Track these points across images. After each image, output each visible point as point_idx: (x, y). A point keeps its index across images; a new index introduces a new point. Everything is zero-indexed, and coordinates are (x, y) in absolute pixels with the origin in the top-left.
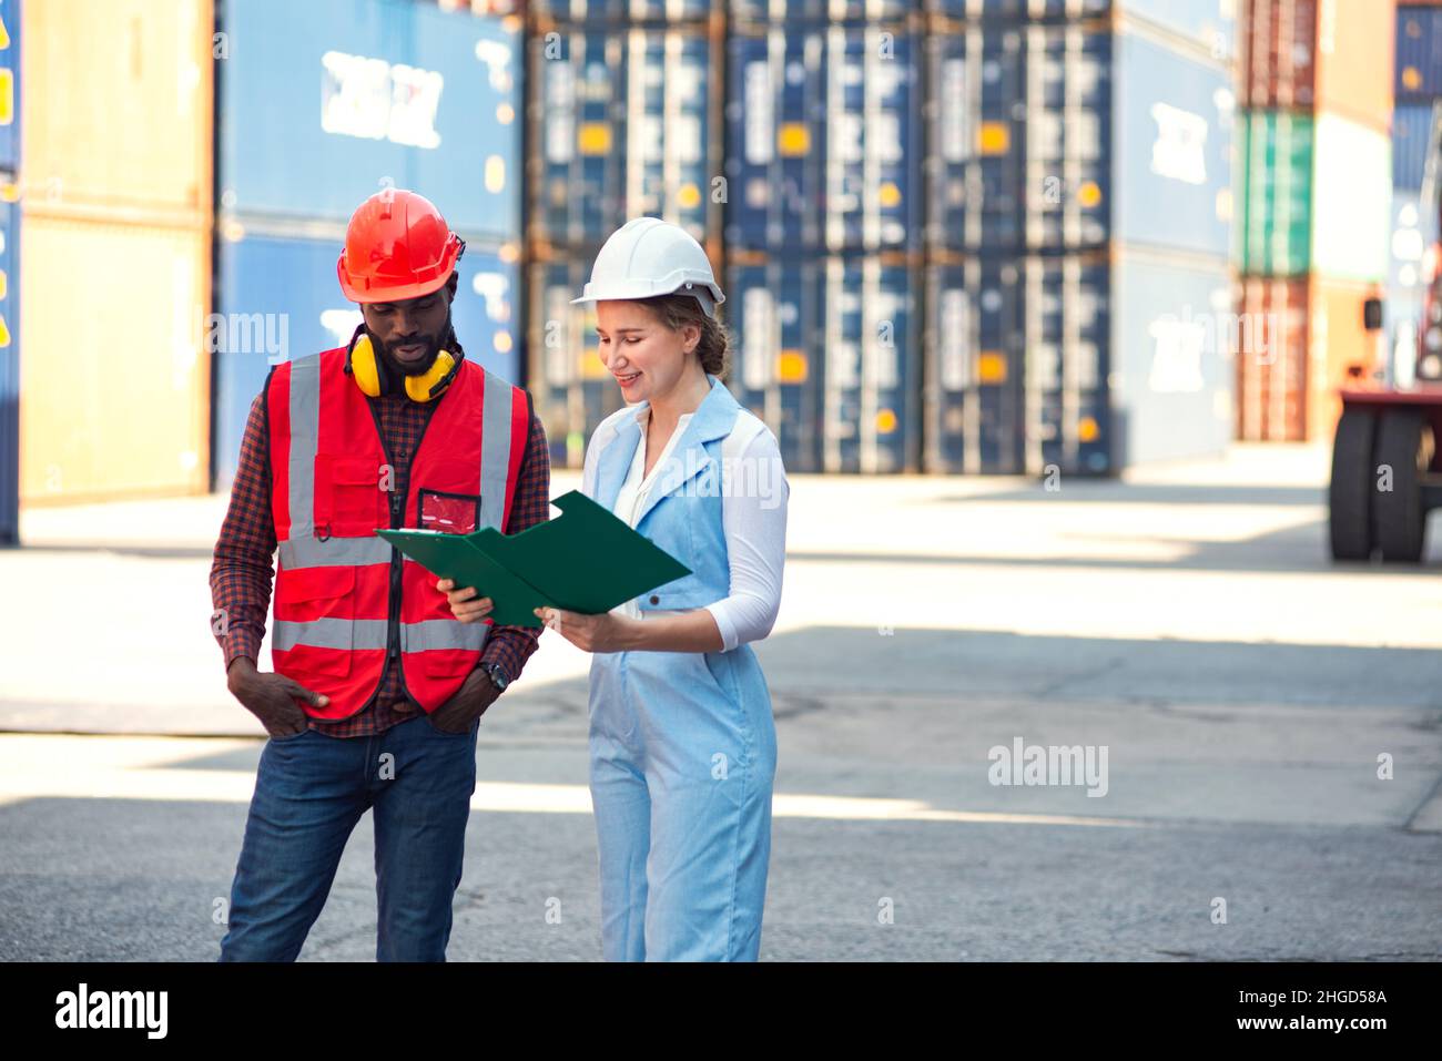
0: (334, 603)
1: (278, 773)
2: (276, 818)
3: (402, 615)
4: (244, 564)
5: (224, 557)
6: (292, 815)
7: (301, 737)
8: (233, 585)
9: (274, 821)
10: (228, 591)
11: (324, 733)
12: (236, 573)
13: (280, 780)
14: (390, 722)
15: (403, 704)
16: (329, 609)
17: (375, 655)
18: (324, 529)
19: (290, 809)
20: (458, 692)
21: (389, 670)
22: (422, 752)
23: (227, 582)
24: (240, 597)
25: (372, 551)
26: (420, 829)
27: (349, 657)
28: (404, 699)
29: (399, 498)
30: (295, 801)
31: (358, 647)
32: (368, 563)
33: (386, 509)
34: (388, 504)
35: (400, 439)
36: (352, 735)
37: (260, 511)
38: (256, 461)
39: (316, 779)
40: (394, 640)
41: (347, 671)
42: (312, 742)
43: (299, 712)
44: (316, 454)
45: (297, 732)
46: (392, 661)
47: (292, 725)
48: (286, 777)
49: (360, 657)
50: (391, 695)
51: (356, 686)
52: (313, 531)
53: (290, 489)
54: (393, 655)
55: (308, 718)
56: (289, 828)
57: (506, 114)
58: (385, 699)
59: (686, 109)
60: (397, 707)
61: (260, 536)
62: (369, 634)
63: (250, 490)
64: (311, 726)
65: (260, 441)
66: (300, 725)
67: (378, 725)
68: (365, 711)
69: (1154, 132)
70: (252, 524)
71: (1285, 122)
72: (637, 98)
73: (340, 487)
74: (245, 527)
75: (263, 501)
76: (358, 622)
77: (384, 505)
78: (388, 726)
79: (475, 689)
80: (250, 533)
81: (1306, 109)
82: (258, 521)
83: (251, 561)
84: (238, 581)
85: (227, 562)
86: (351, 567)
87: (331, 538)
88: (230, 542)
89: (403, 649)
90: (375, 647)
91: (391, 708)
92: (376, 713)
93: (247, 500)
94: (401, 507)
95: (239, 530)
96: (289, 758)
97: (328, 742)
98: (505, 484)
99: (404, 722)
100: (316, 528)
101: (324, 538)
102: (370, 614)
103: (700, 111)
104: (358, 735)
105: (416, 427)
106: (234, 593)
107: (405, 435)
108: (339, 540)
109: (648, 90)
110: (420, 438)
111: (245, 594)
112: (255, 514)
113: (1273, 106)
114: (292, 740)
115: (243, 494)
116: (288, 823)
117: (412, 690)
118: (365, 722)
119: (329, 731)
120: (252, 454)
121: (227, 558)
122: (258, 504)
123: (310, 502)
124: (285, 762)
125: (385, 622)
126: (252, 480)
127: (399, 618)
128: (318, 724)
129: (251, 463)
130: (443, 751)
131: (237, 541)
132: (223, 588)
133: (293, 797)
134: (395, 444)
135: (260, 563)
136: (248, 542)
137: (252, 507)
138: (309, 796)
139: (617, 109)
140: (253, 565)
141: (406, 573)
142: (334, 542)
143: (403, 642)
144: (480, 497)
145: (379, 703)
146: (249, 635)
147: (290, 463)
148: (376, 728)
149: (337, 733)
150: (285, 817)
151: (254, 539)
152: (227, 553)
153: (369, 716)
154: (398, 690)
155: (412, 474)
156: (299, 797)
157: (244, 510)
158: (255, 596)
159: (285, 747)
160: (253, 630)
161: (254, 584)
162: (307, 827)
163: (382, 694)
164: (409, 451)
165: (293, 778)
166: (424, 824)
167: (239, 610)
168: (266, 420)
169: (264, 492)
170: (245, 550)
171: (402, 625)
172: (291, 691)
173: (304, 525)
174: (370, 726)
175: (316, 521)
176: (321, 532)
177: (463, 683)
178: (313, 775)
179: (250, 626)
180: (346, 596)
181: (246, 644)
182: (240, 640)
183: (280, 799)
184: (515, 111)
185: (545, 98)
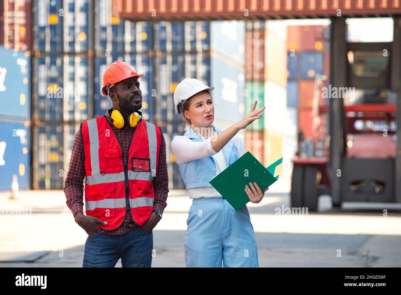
0: (109, 194)
1: (92, 247)
2: (93, 260)
3: (129, 196)
4: (75, 184)
5: (69, 182)
6: (98, 259)
7: (99, 235)
8: (73, 190)
9: (92, 262)
10: (72, 192)
11: (107, 234)
12: (74, 187)
13: (93, 249)
14: (128, 230)
15: (132, 225)
16: (107, 196)
17: (122, 209)
18: (103, 171)
19: (97, 257)
20: (148, 220)
21: (127, 213)
22: (139, 239)
23: (71, 190)
24: (76, 194)
25: (118, 177)
26: (139, 264)
27: (114, 210)
28: (132, 222)
29: (126, 160)
30: (99, 255)
31: (117, 207)
32: (118, 181)
33: (122, 164)
34: (122, 162)
35: (125, 142)
36: (116, 234)
37: (80, 168)
38: (78, 152)
39: (105, 248)
40: (128, 204)
41: (114, 215)
42: (103, 236)
43: (98, 227)
44: (99, 148)
45: (98, 233)
46: (128, 211)
47: (96, 231)
48: (95, 248)
49: (118, 210)
50: (128, 221)
51: (116, 220)
52: (99, 172)
53: (91, 159)
54: (128, 209)
55: (102, 230)
56: (98, 263)
57: (26, 81)
58: (126, 223)
59: (82, 79)
60: (130, 225)
61: (80, 175)
62: (120, 203)
63: (76, 161)
64: (103, 231)
65: (80, 146)
66: (99, 231)
67: (125, 231)
68: (120, 227)
69: (222, 86)
70: (78, 172)
71: (256, 85)
72: (66, 76)
73: (107, 158)
74: (75, 173)
75: (81, 165)
76: (116, 199)
77: (121, 163)
78: (127, 231)
79: (153, 219)
80: (77, 175)
81: (262, 81)
82: (79, 171)
83: (78, 183)
84: (74, 189)
85: (70, 184)
86: (113, 183)
87: (105, 174)
88: (71, 177)
89: (131, 207)
90: (122, 207)
91: (128, 226)
92: (124, 227)
93: (76, 165)
94: (127, 163)
95: (73, 174)
96: (95, 242)
97: (108, 236)
98: (156, 155)
99: (132, 230)
100: (101, 171)
101: (103, 174)
102: (120, 197)
103: (86, 80)
104: (119, 234)
105: (129, 138)
106: (74, 193)
107: (126, 141)
108: (108, 175)
109: (70, 74)
110: (130, 142)
111: (77, 193)
112: (78, 169)
113: (252, 80)
114: (97, 236)
115: (74, 163)
116: (96, 262)
117: (135, 220)
118: (121, 230)
119: (109, 233)
120: (77, 150)
121: (70, 182)
122: (79, 166)
123: (98, 164)
124: (95, 243)
125: (125, 199)
126: (77, 158)
127: (129, 197)
128: (105, 231)
129: (77, 153)
130: (145, 239)
131: (73, 177)
132: (70, 192)
133: (98, 254)
134: (123, 144)
135: (80, 184)
136: (76, 178)
137: (77, 167)
138: (103, 253)
139: (60, 79)
140: (78, 184)
141: (130, 183)
142: (107, 175)
143: (131, 205)
144: (150, 159)
145: (125, 224)
146: (80, 205)
147: (91, 152)
148: (124, 232)
149: (111, 234)
150: (95, 260)
151: (78, 176)
152: (70, 181)
153: (122, 228)
154: (130, 219)
155: (129, 153)
156: (100, 254)
157: (75, 167)
158: (80, 193)
159: (94, 238)
160: (81, 203)
161: (79, 190)
162: (103, 263)
163: (126, 221)
164: (128, 146)
165: (97, 248)
166: (140, 262)
167: (76, 198)
168: (82, 139)
169: (81, 162)
170: (75, 180)
171: (130, 200)
172: (96, 221)
173: (96, 171)
174: (122, 231)
175: (100, 169)
176: (102, 172)
177: (150, 217)
178: (104, 247)
179: (80, 202)
180: (112, 192)
181: (80, 208)
182: (78, 206)
183: (94, 254)
184: (29, 80)
185: (38, 76)
